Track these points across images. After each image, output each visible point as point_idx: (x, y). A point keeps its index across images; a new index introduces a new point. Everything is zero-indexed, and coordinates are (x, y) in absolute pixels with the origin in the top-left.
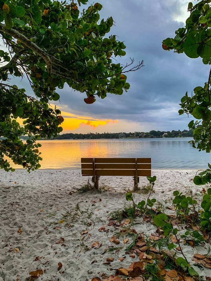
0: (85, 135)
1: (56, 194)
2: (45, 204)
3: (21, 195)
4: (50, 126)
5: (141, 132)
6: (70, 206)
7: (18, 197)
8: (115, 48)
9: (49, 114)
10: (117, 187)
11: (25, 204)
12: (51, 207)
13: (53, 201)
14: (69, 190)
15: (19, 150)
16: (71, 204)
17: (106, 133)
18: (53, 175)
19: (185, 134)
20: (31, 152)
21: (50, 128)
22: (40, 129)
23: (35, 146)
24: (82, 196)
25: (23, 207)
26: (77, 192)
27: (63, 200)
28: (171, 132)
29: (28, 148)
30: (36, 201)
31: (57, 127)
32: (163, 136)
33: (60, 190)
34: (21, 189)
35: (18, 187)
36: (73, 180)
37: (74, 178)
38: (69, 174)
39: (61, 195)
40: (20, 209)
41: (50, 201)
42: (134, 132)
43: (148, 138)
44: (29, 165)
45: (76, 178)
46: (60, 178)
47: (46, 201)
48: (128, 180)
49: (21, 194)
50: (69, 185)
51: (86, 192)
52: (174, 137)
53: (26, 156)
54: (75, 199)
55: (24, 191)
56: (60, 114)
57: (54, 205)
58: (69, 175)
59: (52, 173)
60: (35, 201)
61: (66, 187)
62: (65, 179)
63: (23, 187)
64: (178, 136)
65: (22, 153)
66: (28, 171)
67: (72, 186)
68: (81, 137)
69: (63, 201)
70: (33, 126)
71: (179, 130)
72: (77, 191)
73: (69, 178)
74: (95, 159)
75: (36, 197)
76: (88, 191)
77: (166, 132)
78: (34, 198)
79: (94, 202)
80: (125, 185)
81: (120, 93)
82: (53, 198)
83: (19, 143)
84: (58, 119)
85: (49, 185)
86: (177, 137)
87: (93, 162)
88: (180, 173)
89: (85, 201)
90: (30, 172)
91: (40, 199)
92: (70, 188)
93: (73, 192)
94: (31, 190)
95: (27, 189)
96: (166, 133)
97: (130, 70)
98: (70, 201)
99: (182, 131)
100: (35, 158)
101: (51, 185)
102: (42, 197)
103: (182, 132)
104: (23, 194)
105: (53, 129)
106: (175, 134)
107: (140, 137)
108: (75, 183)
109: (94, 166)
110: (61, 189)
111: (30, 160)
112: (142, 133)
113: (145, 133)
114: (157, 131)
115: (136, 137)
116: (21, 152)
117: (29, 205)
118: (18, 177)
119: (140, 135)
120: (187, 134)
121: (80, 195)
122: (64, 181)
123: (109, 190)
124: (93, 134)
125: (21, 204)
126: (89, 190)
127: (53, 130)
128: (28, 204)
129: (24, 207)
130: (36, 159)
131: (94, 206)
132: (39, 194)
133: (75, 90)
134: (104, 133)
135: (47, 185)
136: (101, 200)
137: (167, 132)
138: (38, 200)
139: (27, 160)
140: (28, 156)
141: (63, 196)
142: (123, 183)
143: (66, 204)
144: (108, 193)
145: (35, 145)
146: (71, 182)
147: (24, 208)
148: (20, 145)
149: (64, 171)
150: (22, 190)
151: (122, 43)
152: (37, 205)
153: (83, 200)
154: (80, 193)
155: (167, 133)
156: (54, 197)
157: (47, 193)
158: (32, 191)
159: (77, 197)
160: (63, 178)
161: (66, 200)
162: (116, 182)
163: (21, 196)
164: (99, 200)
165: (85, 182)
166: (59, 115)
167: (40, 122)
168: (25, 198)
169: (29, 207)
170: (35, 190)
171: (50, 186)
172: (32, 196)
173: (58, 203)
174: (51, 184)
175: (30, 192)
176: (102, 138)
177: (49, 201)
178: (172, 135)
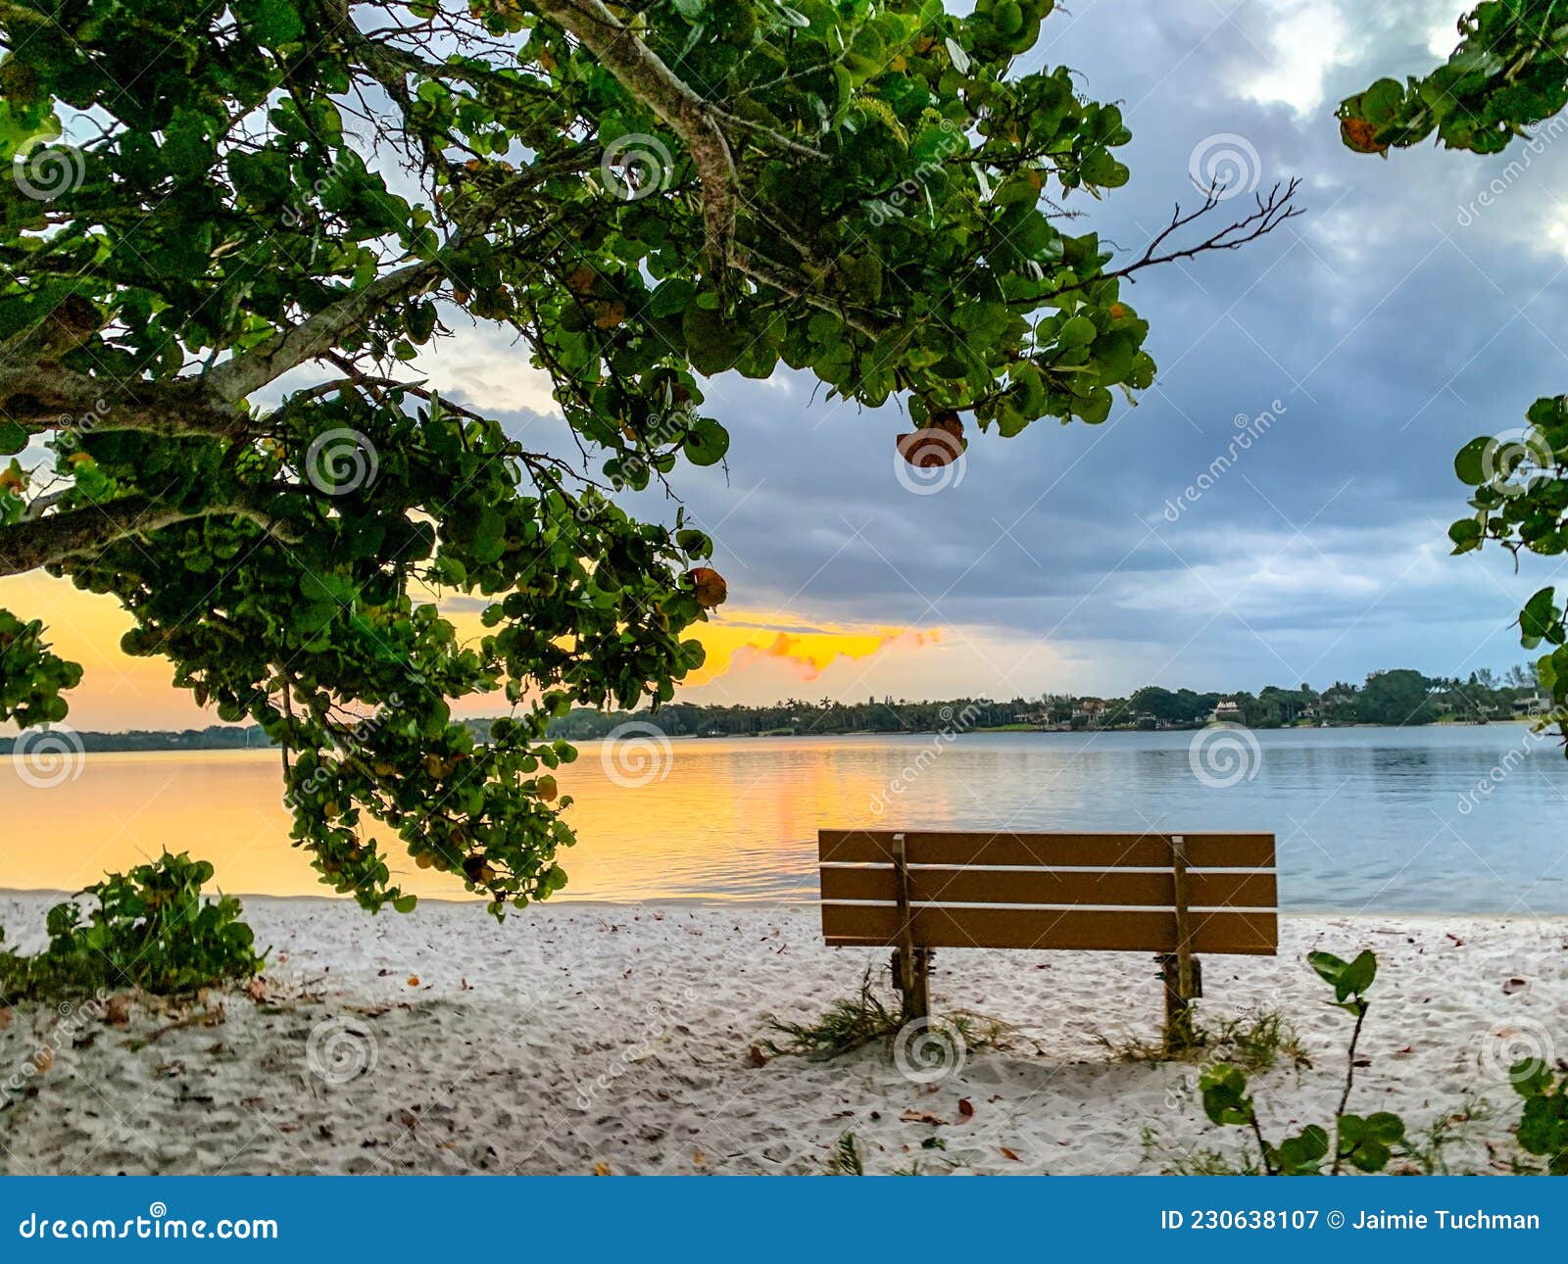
0: (761, 711)
1: (667, 1057)
2: (609, 1124)
3: (458, 1061)
4: (631, 639)
5: (1083, 699)
6: (773, 1142)
7: (438, 1071)
8: (1066, 144)
9: (644, 555)
10: (1037, 1020)
11: (488, 1118)
12: (652, 1150)
13: (655, 1104)
14: (738, 1037)
15: (448, 781)
16: (778, 1131)
17: (880, 700)
18: (621, 936)
19: (1338, 706)
20: (515, 794)
21: (632, 646)
22: (575, 654)
23: (539, 759)
24: (836, 1077)
25: (478, 1139)
26: (800, 1048)
27: (721, 1098)
28: (1257, 696)
29: (502, 770)
30: (554, 1099)
31: (672, 644)
32: (1212, 718)
33: (684, 1030)
34: (452, 1024)
35: (434, 1005)
36: (749, 970)
37: (750, 957)
38: (717, 934)
39: (697, 1062)
40: (461, 1154)
41: (640, 1101)
42: (1039, 698)
43: (1122, 729)
44: (498, 876)
45: (764, 961)
46: (666, 956)
47: (614, 1104)
48: (1094, 978)
49: (456, 1053)
50: (728, 1003)
51: (854, 1048)
52: (1278, 726)
53: (485, 819)
54: (795, 1097)
55: (472, 1037)
56: (707, 558)
57: (671, 1133)
58: (718, 942)
59: (615, 929)
60: (545, 1102)
61: (715, 1014)
62: (696, 962)
63: (462, 1007)
64: (1303, 717)
65: (466, 798)
66: (494, 909)
67: (754, 1010)
68: (742, 725)
69: (723, 1108)
70: (539, 633)
71: (1304, 686)
72: (797, 1043)
73: (721, 957)
74: (909, 836)
75: (547, 1074)
76: (869, 1048)
77: (1226, 699)
78: (533, 1081)
79: (927, 1119)
80: (1083, 1010)
81: (1096, 409)
82: (654, 1088)
83: (454, 738)
84: (690, 587)
85: (610, 999)
86: (1294, 725)
87: (898, 859)
88: (1411, 941)
89: (864, 1112)
90: (501, 919)
91: (572, 1088)
92: (743, 1022)
93: (770, 1045)
94: (512, 1027)
95: (488, 1023)
96: (1230, 705)
97: (1208, 245)
98: (764, 1109)
99: (1320, 688)
100: (533, 831)
101: (626, 1000)
102: (587, 1075)
103: (1325, 697)
104: (466, 1051)
105: (653, 651)
106: (1283, 706)
107: (1079, 725)
108: (767, 990)
109: (900, 886)
110: (692, 1029)
111: (506, 844)
112: (1090, 700)
113: (1108, 704)
114: (1174, 691)
115: (1054, 727)
116: (462, 792)
117: (516, 1132)
118: (423, 946)
119: (1076, 713)
120: (1352, 707)
121: (819, 1071)
122: (693, 975)
123: (999, 1041)
124: (809, 707)
125: (462, 1117)
126: (873, 1038)
127: (649, 657)
128: (504, 1120)
129: (489, 1141)
130: (543, 835)
131: (935, 1152)
132: (565, 1057)
133: (831, 395)
134: (866, 702)
135: (593, 998)
136: (966, 1109)
137: (1232, 699)
138: (566, 1099)
139: (493, 840)
140: (496, 815)
141: (716, 1076)
142: (1068, 994)
143: (745, 1127)
144: (994, 1058)
145: (542, 752)
146: (735, 981)
147: (490, 1150)
148: (456, 753)
149: (678, 915)
150: (460, 1027)
151: (1112, 110)
152: (564, 1132)
153: (845, 1108)
154: (815, 1058)
155: (1232, 704)
156: (655, 1081)
157: (608, 1047)
158: (516, 1035)
159: (801, 1082)
160: (684, 958)
161: (734, 1101)
162: (1020, 988)
163: (460, 1068)
164: (955, 1107)
165: (824, 983)
166: (701, 563)
167: (581, 611)
168: (484, 1080)
169: (518, 1145)
170: (537, 1029)
171: (622, 1008)
172: (524, 1069)
173: (687, 1116)
174: (625, 993)
175: (511, 1045)
176: (858, 729)
177: (633, 1102)
178: (1265, 712)
